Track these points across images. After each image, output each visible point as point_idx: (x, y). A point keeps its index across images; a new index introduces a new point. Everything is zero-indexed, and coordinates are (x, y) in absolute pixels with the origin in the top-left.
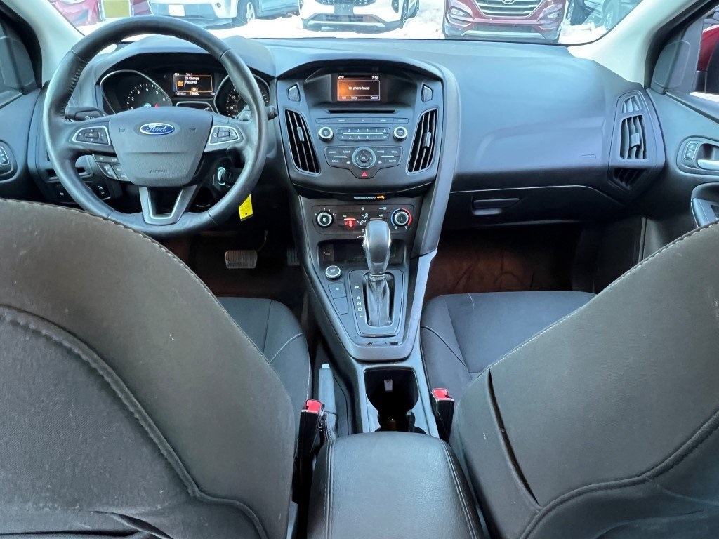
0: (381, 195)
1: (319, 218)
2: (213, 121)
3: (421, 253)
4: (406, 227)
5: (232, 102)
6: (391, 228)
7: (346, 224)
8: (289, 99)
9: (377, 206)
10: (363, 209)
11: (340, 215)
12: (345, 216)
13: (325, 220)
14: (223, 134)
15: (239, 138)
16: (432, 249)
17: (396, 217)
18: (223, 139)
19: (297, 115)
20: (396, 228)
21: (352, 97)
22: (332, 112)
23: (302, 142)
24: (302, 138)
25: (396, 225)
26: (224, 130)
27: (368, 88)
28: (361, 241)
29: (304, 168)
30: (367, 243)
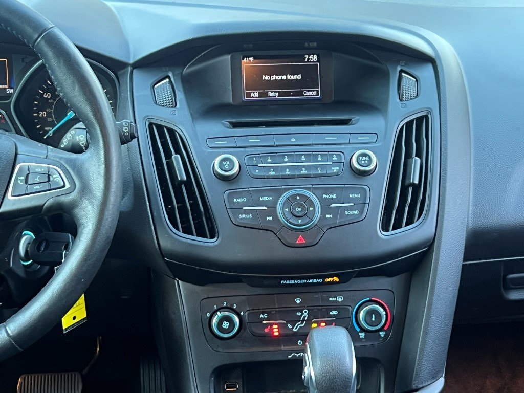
0: (332, 276)
1: (215, 321)
2: (16, 154)
3: (414, 387)
4: (382, 334)
5: (44, 104)
6: (354, 336)
7: (266, 330)
8: (156, 103)
9: (325, 296)
10: (298, 301)
11: (255, 314)
12: (265, 316)
13: (226, 325)
14: (37, 180)
15: (68, 186)
16: (434, 377)
17: (362, 314)
18: (37, 187)
19: (172, 132)
20: (362, 335)
21: (270, 94)
22: (235, 125)
23: (182, 182)
24: (181, 175)
25: (363, 330)
26: (39, 170)
27: (299, 77)
28: (299, 363)
29: (187, 230)
30: (310, 371)
